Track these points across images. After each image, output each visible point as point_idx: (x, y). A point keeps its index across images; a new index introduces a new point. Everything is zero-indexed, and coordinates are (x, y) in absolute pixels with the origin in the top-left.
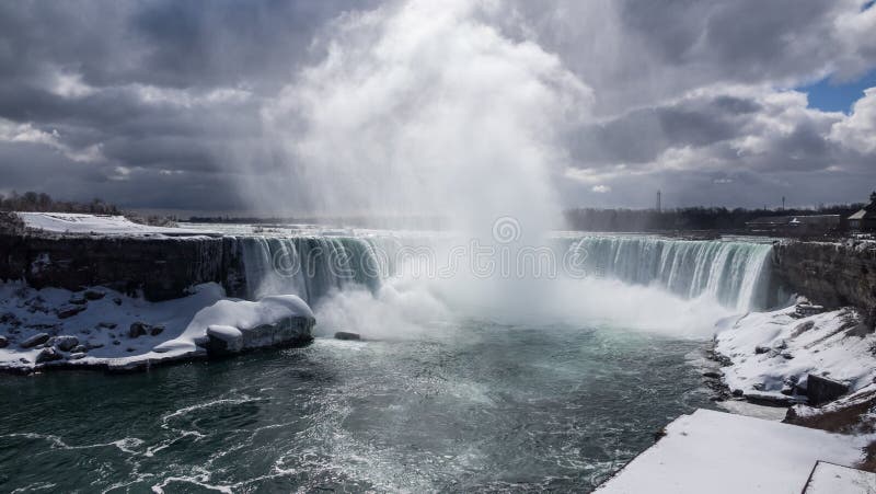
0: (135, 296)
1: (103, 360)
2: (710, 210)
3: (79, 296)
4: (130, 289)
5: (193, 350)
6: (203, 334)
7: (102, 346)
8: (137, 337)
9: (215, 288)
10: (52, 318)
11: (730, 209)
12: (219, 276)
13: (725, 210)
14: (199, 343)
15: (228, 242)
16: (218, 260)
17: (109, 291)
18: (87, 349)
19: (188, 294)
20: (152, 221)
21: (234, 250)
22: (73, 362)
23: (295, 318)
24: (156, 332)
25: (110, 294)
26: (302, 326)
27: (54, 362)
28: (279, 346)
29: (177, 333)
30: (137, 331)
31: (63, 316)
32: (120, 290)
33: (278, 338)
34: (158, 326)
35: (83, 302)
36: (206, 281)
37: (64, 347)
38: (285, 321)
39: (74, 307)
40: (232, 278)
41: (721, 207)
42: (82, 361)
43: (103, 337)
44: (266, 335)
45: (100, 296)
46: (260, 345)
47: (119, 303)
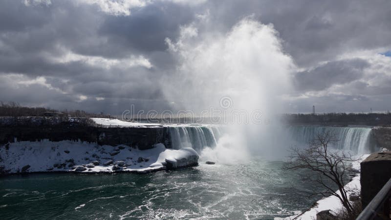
0: (135, 148)
1: (135, 170)
2: (338, 114)
3: (117, 148)
4: (133, 145)
5: (162, 167)
6: (164, 161)
7: (131, 165)
8: (140, 162)
9: (162, 145)
11: (348, 113)
12: (163, 141)
13: (345, 114)
14: (163, 164)
18: (127, 166)
19: (153, 147)
21: (167, 131)
22: (124, 170)
23: (193, 156)
24: (147, 160)
25: (127, 148)
26: (194, 159)
27: (118, 170)
29: (155, 161)
30: (140, 160)
31: (113, 155)
32: (130, 146)
33: (188, 163)
34: (148, 158)
35: (118, 150)
36: (159, 143)
37: (120, 165)
38: (190, 157)
39: (116, 152)
40: (166, 142)
41: (343, 112)
42: (127, 170)
43: (130, 162)
44: (184, 162)
45: (123, 148)
46: (183, 165)
47: (130, 150)
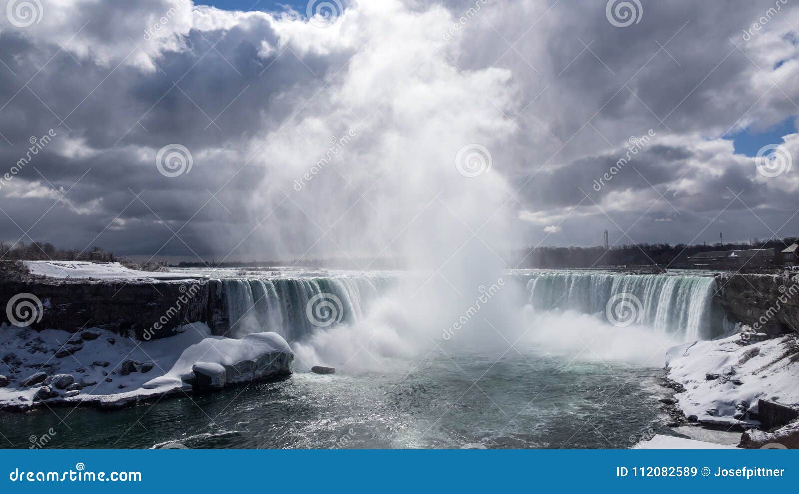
0: (127, 336)
1: (96, 397)
3: (76, 336)
4: (123, 330)
5: (179, 386)
6: (189, 370)
7: (95, 383)
8: (128, 374)
9: (200, 327)
10: (50, 358)
11: (673, 245)
12: (205, 316)
14: (185, 379)
15: (214, 285)
16: (205, 301)
17: (103, 331)
18: (81, 387)
19: (176, 333)
20: (146, 267)
21: (219, 291)
22: (68, 399)
23: (274, 354)
24: (146, 369)
25: (104, 334)
26: (280, 361)
27: (50, 400)
28: (259, 381)
29: (166, 369)
30: (129, 369)
31: (62, 355)
32: (114, 331)
33: (259, 373)
34: (148, 364)
35: (80, 342)
36: (192, 321)
37: (60, 385)
38: (265, 357)
39: (72, 347)
40: (217, 318)
41: (664, 244)
42: (76, 398)
43: (96, 375)
44: (247, 370)
45: (95, 337)
46: (242, 380)
47: (113, 343)
